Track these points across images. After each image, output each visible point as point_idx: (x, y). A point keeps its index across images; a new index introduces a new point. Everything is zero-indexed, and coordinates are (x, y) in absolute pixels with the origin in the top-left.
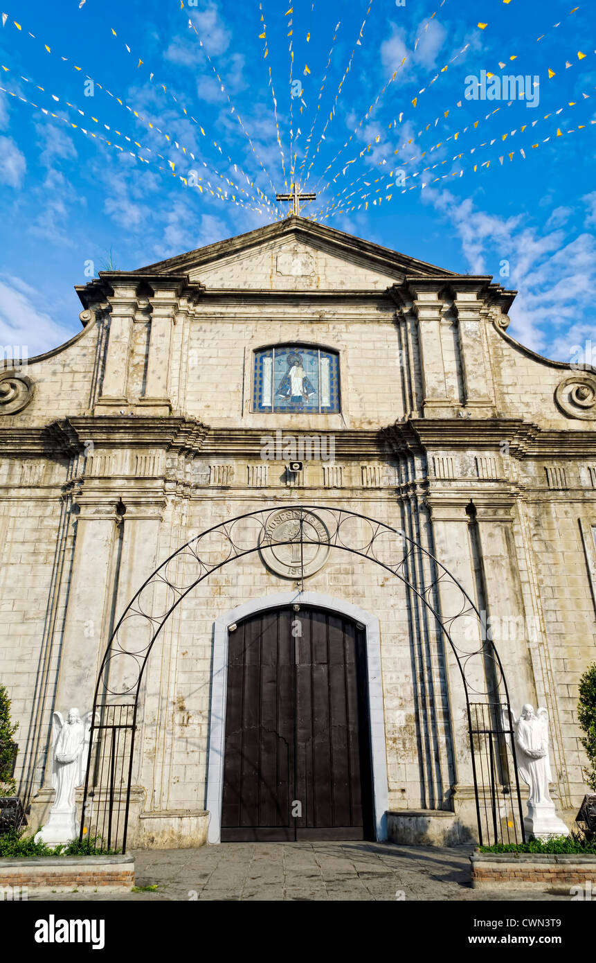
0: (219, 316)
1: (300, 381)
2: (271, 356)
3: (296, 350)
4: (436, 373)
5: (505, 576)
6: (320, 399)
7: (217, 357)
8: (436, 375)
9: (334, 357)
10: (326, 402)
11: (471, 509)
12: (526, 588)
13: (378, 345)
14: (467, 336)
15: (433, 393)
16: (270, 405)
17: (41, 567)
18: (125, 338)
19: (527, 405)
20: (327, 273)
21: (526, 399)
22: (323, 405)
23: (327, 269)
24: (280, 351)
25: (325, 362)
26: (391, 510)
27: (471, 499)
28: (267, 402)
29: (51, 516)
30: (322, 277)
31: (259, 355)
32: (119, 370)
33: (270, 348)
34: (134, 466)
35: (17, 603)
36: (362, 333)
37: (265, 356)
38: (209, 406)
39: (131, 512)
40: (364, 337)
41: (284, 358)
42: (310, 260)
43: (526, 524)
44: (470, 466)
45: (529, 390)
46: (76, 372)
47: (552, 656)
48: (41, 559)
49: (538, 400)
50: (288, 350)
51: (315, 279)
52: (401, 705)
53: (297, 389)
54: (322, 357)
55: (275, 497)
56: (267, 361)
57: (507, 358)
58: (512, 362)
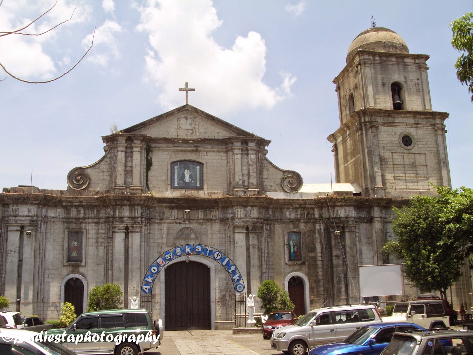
0: (157, 148)
1: (188, 175)
2: (177, 165)
3: (187, 163)
4: (239, 176)
5: (256, 251)
6: (196, 183)
7: (157, 166)
8: (239, 177)
9: (201, 165)
10: (198, 185)
11: (247, 229)
12: (263, 255)
13: (218, 161)
14: (251, 161)
15: (237, 184)
16: (177, 185)
17: (100, 247)
18: (123, 161)
19: (271, 186)
20: (199, 128)
21: (271, 184)
22: (197, 186)
23: (199, 126)
24: (181, 163)
25: (198, 167)
26: (221, 227)
27: (247, 225)
28: (176, 185)
29: (101, 229)
30: (197, 130)
31: (173, 165)
32: (122, 174)
33: (177, 162)
34: (130, 212)
35: (93, 259)
36: (213, 156)
37: (175, 165)
38: (154, 186)
39: (131, 230)
40: (213, 157)
41: (182, 166)
42: (193, 122)
43: (266, 232)
44: (248, 213)
45: (272, 180)
46: (104, 172)
47: (270, 275)
48: (99, 244)
49: (275, 185)
50: (184, 163)
51: (194, 131)
52: (221, 292)
53: (187, 179)
54: (197, 165)
55: (180, 222)
56: (176, 167)
57: (266, 167)
58: (267, 169)
